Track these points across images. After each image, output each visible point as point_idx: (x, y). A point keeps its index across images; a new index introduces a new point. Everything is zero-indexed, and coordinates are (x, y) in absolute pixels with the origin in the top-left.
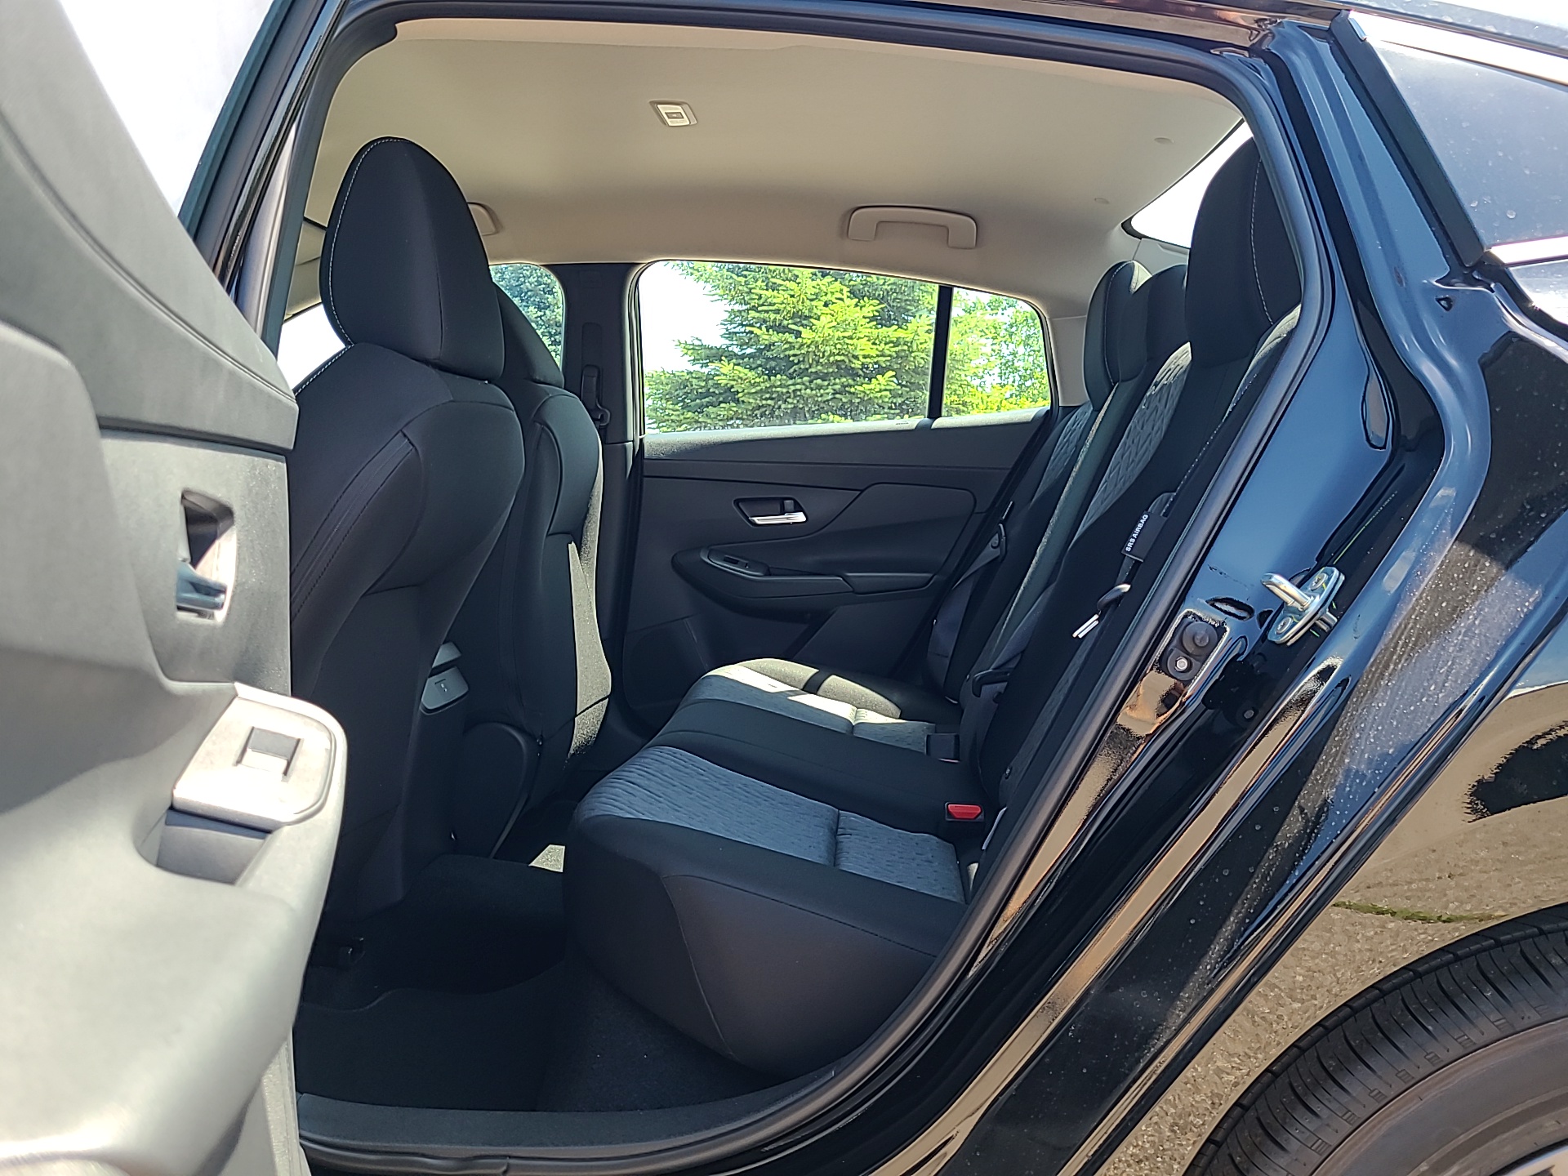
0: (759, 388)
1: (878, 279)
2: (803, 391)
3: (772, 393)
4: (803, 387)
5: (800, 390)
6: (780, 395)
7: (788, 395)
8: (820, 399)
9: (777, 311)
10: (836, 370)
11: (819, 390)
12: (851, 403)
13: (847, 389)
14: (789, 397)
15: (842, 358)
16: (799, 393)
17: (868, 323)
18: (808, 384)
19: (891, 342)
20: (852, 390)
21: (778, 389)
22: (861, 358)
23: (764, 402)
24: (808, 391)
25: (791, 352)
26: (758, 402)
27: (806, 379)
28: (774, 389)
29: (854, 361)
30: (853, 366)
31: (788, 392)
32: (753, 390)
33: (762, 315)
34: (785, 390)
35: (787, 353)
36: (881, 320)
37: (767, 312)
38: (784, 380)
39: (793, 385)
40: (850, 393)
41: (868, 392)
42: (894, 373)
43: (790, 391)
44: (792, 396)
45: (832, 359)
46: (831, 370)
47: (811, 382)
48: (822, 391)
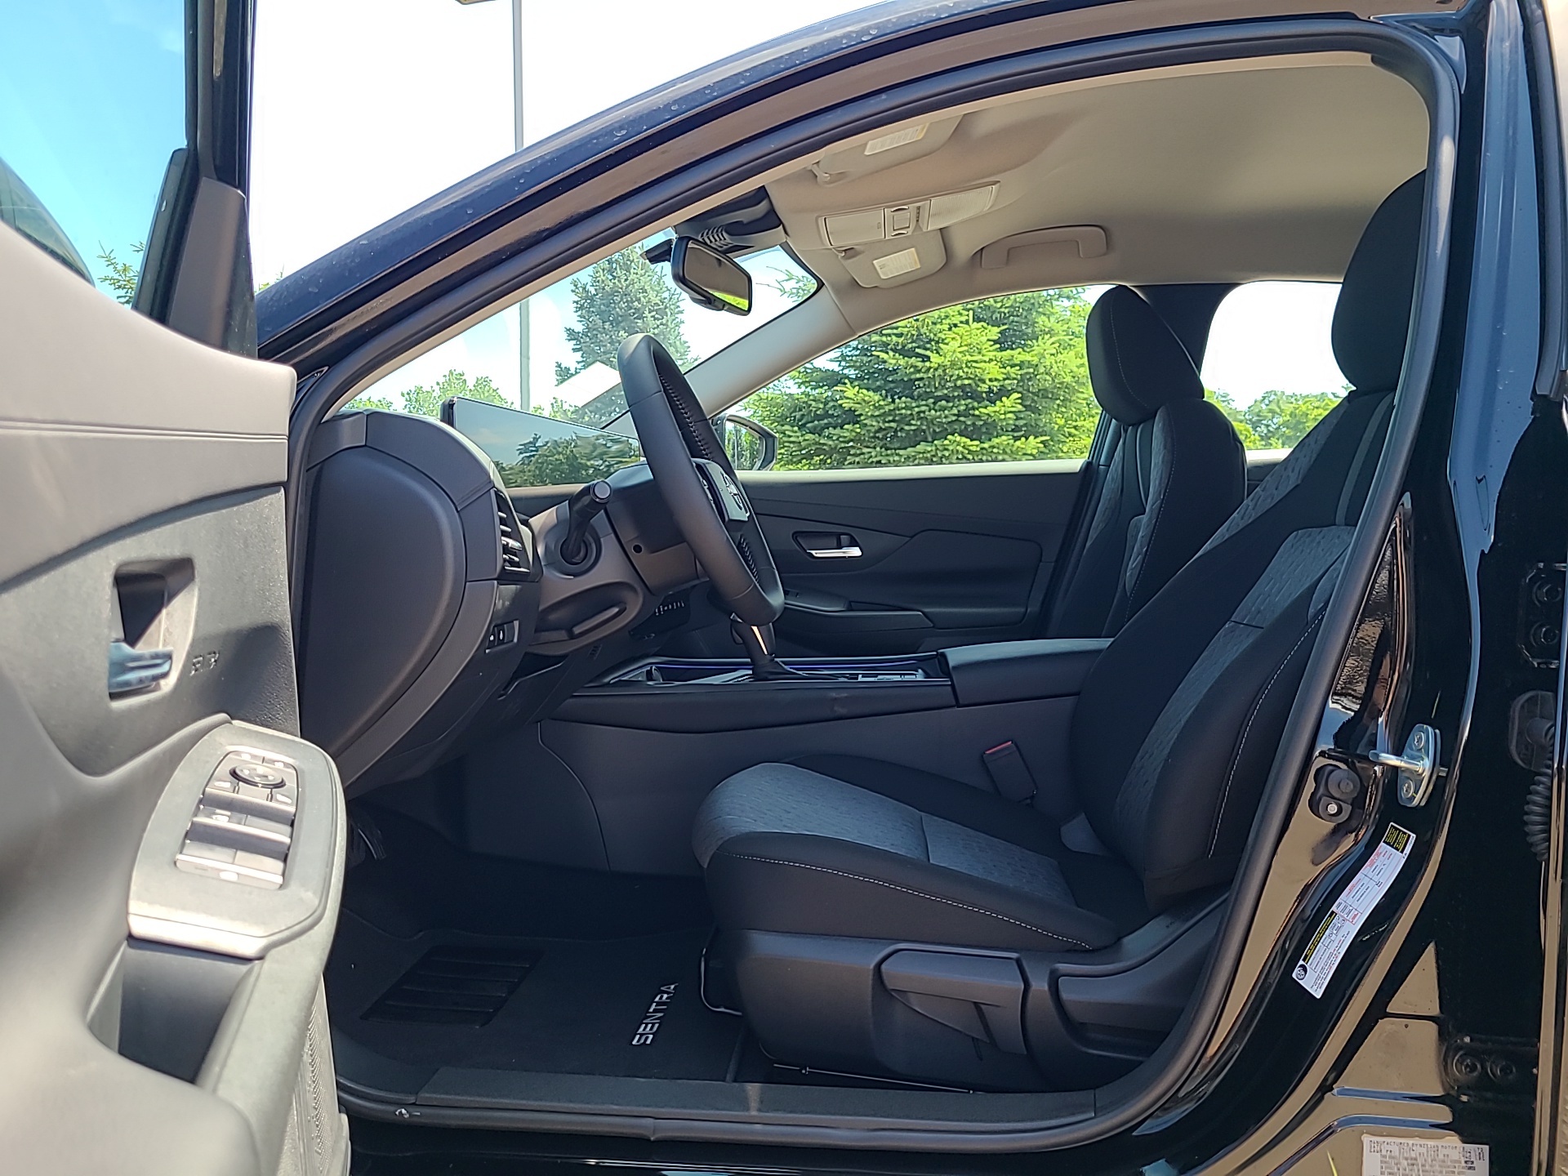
0: (882, 411)
1: (996, 302)
2: (927, 413)
3: (896, 415)
4: (927, 408)
5: (924, 412)
6: (904, 417)
7: (911, 417)
8: (944, 420)
9: (900, 335)
10: (961, 394)
11: (944, 411)
12: (974, 424)
13: (971, 412)
14: (913, 419)
15: (970, 381)
16: (922, 415)
17: (991, 346)
18: (932, 406)
19: (1016, 365)
20: (977, 413)
21: (903, 411)
22: (987, 381)
23: (887, 425)
24: (933, 412)
25: (918, 376)
26: (881, 424)
27: (932, 400)
28: (897, 412)
29: (981, 385)
30: (979, 389)
31: (911, 414)
32: (877, 413)
33: (884, 339)
34: (909, 412)
35: (913, 377)
36: (1002, 343)
37: (889, 335)
38: (908, 402)
39: (917, 407)
40: (973, 415)
41: (992, 414)
42: (1020, 395)
43: (914, 413)
44: (916, 418)
45: (959, 383)
46: (956, 394)
47: (934, 403)
48: (946, 412)
